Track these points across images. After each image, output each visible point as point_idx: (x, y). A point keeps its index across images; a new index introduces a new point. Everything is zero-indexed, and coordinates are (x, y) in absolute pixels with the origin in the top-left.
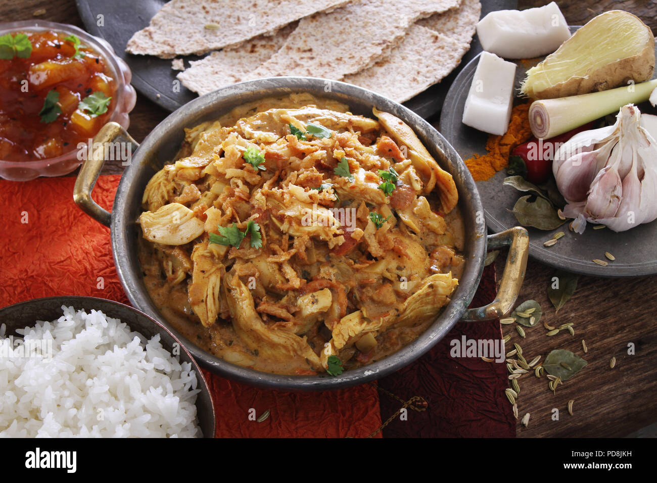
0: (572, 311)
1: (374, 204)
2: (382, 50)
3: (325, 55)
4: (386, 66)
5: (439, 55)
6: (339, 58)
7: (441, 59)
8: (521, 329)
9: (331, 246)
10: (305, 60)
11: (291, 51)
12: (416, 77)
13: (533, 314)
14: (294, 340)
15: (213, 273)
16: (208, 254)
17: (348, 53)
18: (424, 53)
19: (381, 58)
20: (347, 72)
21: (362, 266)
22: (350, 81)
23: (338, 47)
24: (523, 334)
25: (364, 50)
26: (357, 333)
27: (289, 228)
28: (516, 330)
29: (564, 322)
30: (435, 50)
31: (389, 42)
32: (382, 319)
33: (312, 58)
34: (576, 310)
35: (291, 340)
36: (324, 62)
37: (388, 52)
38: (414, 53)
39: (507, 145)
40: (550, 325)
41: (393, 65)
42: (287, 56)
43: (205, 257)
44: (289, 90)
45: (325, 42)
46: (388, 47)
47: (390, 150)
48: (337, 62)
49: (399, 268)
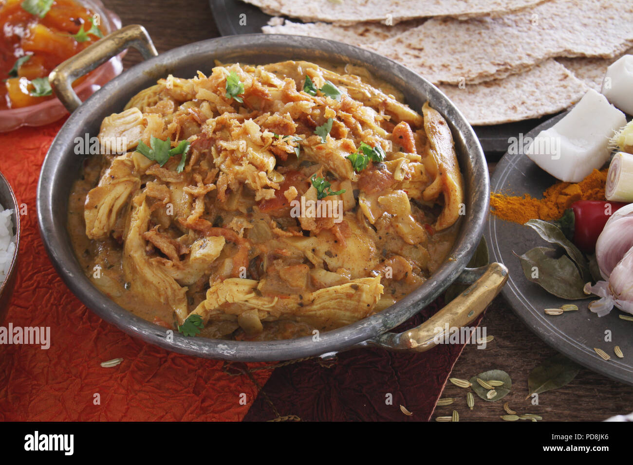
0: (550, 404)
1: (336, 175)
2: (497, 71)
3: (433, 58)
4: (492, 89)
5: (557, 93)
6: (446, 65)
7: (557, 97)
8: (471, 397)
9: (258, 198)
10: (408, 56)
11: (400, 44)
12: (517, 106)
13: (496, 388)
14: (170, 285)
15: (123, 182)
16: (129, 163)
17: (459, 64)
18: (544, 88)
19: (492, 78)
20: (444, 79)
21: (284, 233)
22: (444, 90)
23: (452, 55)
24: (471, 404)
25: (478, 66)
26: (236, 300)
27: (222, 163)
28: (465, 397)
29: (532, 412)
30: (557, 87)
31: (511, 66)
32: (276, 299)
33: (417, 57)
34: (556, 406)
35: (167, 284)
36: (428, 64)
37: (504, 76)
38: (533, 84)
39: (566, 195)
40: (512, 409)
41: (501, 90)
42: (392, 48)
43: (125, 165)
44: (347, 59)
45: (442, 47)
46: (506, 70)
47: (401, 137)
48: (441, 68)
49: (329, 254)
